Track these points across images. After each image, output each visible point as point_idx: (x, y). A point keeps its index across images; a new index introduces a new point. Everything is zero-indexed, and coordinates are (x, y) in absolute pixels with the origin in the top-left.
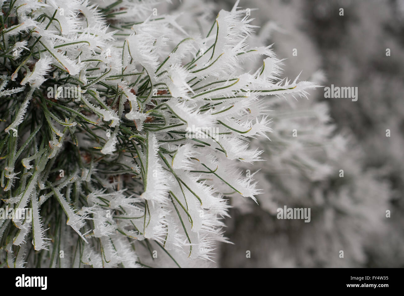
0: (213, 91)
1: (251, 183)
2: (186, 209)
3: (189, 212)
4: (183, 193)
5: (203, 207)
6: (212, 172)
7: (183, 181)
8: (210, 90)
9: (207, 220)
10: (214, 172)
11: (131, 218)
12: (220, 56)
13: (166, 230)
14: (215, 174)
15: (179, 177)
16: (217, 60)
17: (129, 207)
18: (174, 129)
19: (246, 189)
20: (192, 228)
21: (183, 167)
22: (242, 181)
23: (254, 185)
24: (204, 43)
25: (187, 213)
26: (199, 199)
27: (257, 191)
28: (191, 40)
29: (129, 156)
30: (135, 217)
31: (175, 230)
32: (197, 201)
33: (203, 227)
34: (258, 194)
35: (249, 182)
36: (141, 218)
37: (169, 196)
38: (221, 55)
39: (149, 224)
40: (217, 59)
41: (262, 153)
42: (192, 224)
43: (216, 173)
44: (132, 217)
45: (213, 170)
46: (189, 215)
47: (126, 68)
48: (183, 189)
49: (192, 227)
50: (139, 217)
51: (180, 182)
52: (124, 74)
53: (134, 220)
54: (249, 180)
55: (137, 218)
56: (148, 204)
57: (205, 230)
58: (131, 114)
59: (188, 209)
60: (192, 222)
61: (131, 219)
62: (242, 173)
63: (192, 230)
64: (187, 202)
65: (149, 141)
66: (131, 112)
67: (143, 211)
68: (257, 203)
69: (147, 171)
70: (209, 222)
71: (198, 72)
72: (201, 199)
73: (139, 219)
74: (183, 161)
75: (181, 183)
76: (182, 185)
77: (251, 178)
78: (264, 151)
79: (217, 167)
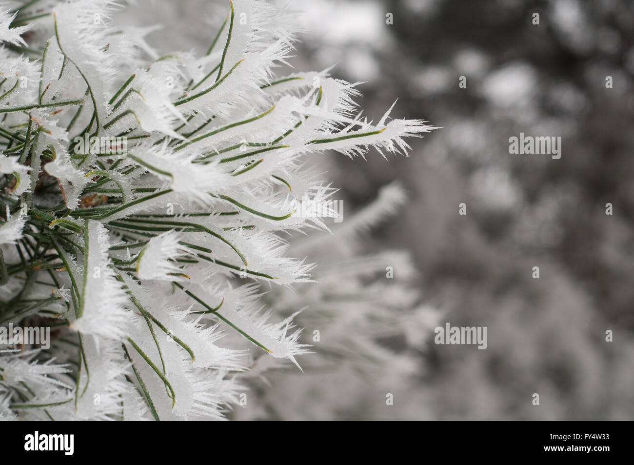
0: (222, 130)
1: (289, 333)
2: (161, 371)
3: (167, 377)
4: (156, 342)
5: (198, 364)
6: (211, 311)
7: (155, 317)
8: (216, 129)
9: (204, 393)
10: (216, 311)
11: (46, 405)
12: (235, 66)
13: (120, 404)
14: (217, 314)
15: (148, 310)
16: (230, 72)
17: (43, 381)
18: (142, 208)
19: (280, 342)
20: (174, 407)
21: (159, 275)
22: (271, 328)
23: (295, 336)
24: (200, 67)
25: (163, 378)
26: (188, 350)
27: (302, 348)
28: (174, 60)
29: (47, 284)
30: (54, 402)
31: (139, 411)
32: (184, 355)
33: (196, 405)
34: (303, 354)
35: (286, 329)
36: (66, 404)
37: (125, 356)
38: (239, 62)
39: (88, 390)
40: (231, 70)
41: (312, 268)
42: (174, 400)
43: (220, 314)
44: (49, 403)
45: (213, 307)
46: (166, 383)
47: (47, 87)
48: (155, 333)
49: (173, 405)
50: (63, 401)
51: (150, 320)
52: (43, 103)
53: (54, 408)
54: (285, 326)
55: (60, 404)
56: (85, 352)
57: (200, 413)
58: (56, 164)
59: (166, 371)
60: (173, 396)
61: (46, 408)
62: (271, 312)
63: (172, 412)
64: (163, 359)
65: (89, 230)
66: (57, 161)
67: (71, 390)
68: (301, 369)
69: (83, 294)
70: (209, 396)
71: (191, 101)
72: (192, 349)
73: (62, 405)
74: (159, 264)
75: (152, 323)
76: (154, 325)
77: (290, 323)
78: (316, 266)
79: (221, 302)
